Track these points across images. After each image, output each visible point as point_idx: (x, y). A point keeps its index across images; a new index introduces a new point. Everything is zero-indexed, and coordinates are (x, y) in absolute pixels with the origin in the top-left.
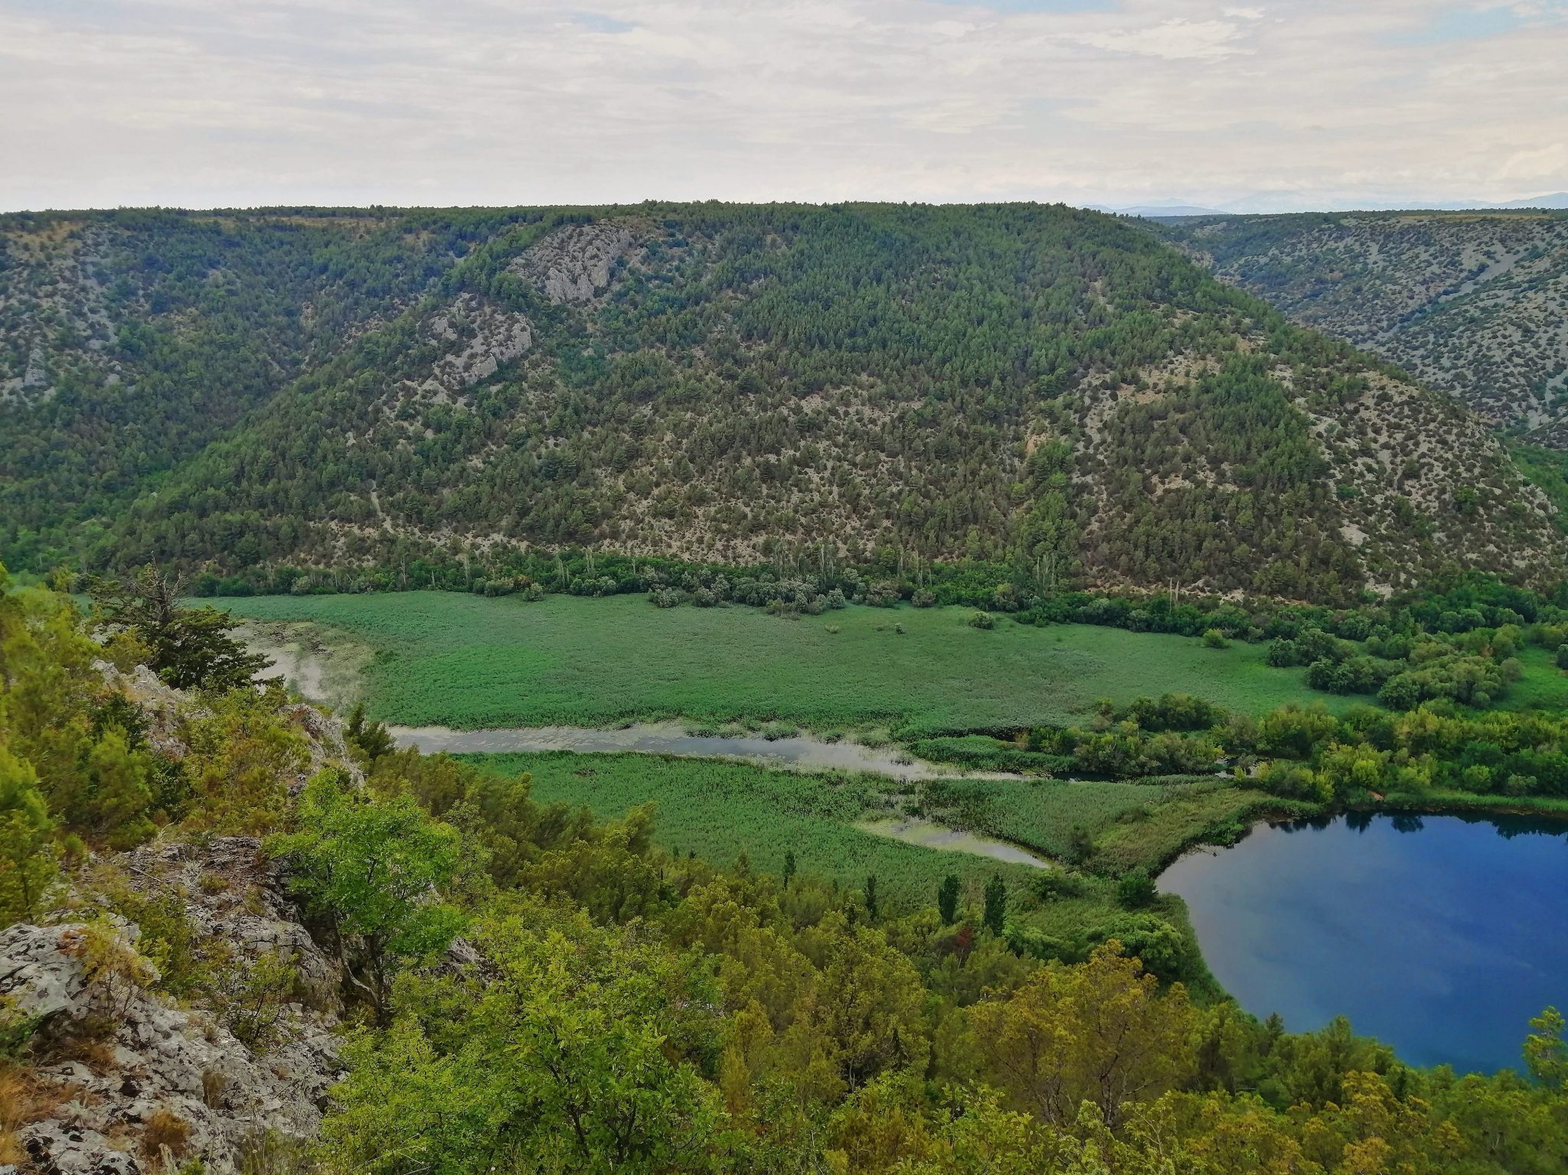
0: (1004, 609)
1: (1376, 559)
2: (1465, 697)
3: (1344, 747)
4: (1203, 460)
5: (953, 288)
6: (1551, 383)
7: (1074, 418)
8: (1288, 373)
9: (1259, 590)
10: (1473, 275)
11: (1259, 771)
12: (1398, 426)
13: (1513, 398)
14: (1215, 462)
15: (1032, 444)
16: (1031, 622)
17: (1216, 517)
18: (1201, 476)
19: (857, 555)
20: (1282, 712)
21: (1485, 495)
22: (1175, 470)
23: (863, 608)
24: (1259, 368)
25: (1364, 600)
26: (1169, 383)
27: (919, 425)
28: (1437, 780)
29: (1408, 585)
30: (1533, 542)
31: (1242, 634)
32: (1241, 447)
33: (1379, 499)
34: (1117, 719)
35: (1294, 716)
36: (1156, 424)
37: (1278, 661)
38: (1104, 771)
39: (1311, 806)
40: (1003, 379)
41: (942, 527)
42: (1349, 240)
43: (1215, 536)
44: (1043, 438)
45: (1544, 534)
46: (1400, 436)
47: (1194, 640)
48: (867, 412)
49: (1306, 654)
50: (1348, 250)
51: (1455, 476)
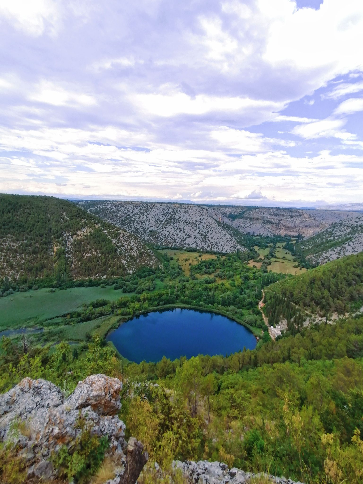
0: (56, 287)
1: (128, 266)
2: (149, 289)
3: (133, 303)
4: (93, 250)
5: (30, 214)
6: (147, 231)
7: (64, 243)
8: (106, 231)
9: (109, 275)
10: (132, 213)
11: (119, 311)
12: (127, 241)
13: (142, 234)
14: (96, 250)
15: (55, 249)
16: (63, 289)
17: (98, 261)
18: (93, 253)
19: (15, 279)
20: (120, 298)
21: (144, 252)
22: (88, 252)
23: (19, 293)
24: (101, 230)
25: (128, 274)
26: (83, 234)
27: (27, 246)
28: (149, 305)
29: (134, 270)
30: (153, 260)
31: (108, 284)
32: (100, 247)
33: (127, 254)
34: (88, 307)
35: (123, 299)
36: (82, 243)
37: (116, 288)
38: (88, 319)
39: (130, 316)
40: (46, 235)
41: (37, 270)
42: (109, 206)
43: (98, 265)
44: (58, 247)
45: (154, 258)
46: (128, 242)
47: (99, 287)
48: (11, 244)
49: (121, 286)
50: (110, 208)
51: (138, 249)
